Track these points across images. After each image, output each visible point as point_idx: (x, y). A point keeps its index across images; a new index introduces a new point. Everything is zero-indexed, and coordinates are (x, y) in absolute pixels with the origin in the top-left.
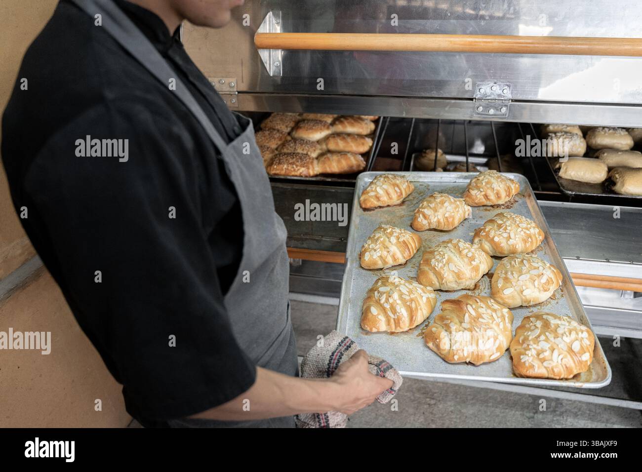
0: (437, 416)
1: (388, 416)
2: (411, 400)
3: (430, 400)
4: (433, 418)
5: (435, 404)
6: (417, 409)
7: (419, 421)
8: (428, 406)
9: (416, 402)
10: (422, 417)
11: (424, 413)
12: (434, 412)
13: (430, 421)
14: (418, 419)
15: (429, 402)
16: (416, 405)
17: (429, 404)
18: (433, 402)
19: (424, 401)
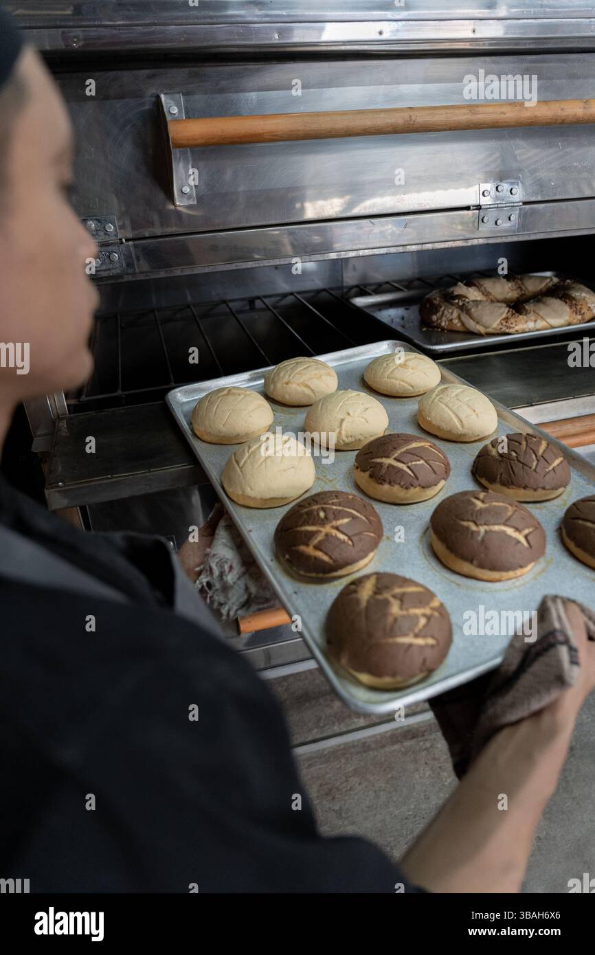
0: (442, 759)
1: (388, 786)
2: (403, 753)
3: (424, 744)
4: (439, 765)
5: (431, 746)
6: (416, 762)
7: (427, 775)
8: (425, 751)
9: (410, 753)
10: (427, 769)
11: (426, 763)
12: (436, 756)
13: (439, 770)
14: (424, 774)
15: (424, 747)
16: (412, 756)
17: (426, 749)
18: (428, 744)
19: (418, 749)
